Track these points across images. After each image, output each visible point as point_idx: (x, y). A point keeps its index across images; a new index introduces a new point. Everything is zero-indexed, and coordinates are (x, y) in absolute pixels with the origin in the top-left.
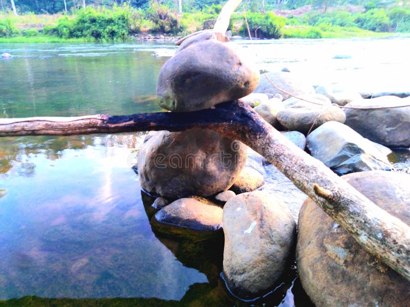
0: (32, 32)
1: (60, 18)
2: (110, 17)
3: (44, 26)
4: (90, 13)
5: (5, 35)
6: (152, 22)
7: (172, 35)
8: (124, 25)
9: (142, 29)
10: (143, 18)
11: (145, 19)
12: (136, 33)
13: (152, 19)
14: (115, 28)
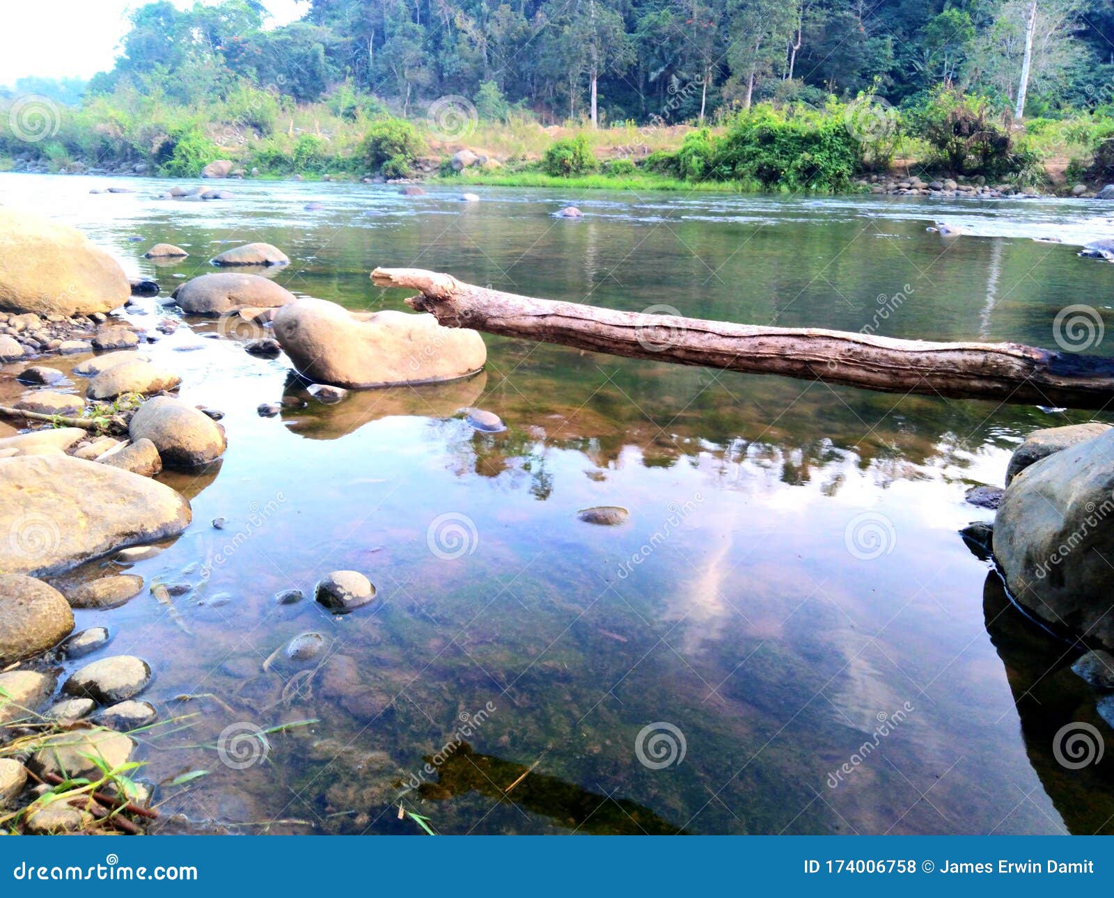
0: (622, 165)
1: (687, 134)
2: (813, 131)
3: (649, 151)
4: (765, 119)
5: (568, 170)
6: (927, 143)
7: (983, 179)
8: (848, 150)
9: (895, 162)
10: (902, 131)
11: (909, 134)
12: (876, 172)
13: (929, 136)
14: (819, 158)
